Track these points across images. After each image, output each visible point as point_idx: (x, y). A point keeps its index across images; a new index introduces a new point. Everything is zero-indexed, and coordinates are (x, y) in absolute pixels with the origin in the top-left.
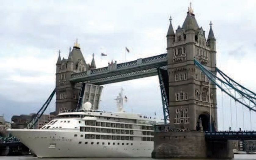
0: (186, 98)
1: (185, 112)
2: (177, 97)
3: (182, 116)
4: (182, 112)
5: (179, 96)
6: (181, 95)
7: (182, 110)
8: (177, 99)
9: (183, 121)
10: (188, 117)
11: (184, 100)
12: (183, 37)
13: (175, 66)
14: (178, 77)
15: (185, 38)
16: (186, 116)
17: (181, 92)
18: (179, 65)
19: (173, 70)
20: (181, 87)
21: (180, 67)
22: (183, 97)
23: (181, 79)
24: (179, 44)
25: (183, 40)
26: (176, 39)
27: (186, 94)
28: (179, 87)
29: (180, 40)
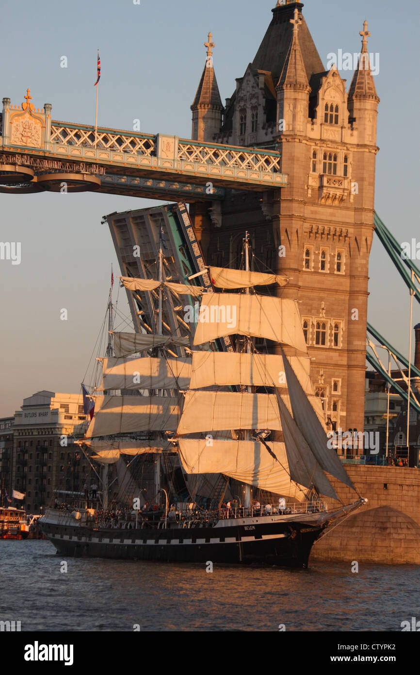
0: (336, 344)
1: (333, 393)
2: (306, 332)
4: (320, 392)
5: (313, 331)
6: (318, 326)
7: (321, 382)
10: (342, 410)
11: (330, 349)
12: (347, 114)
13: (312, 212)
14: (312, 257)
15: (352, 120)
16: (335, 409)
17: (322, 317)
18: (324, 213)
19: (307, 225)
20: (322, 299)
21: (330, 222)
22: (324, 334)
23: (323, 268)
24: (331, 133)
25: (347, 124)
26: (320, 111)
27: (337, 327)
28: (315, 295)
29: (331, 119)
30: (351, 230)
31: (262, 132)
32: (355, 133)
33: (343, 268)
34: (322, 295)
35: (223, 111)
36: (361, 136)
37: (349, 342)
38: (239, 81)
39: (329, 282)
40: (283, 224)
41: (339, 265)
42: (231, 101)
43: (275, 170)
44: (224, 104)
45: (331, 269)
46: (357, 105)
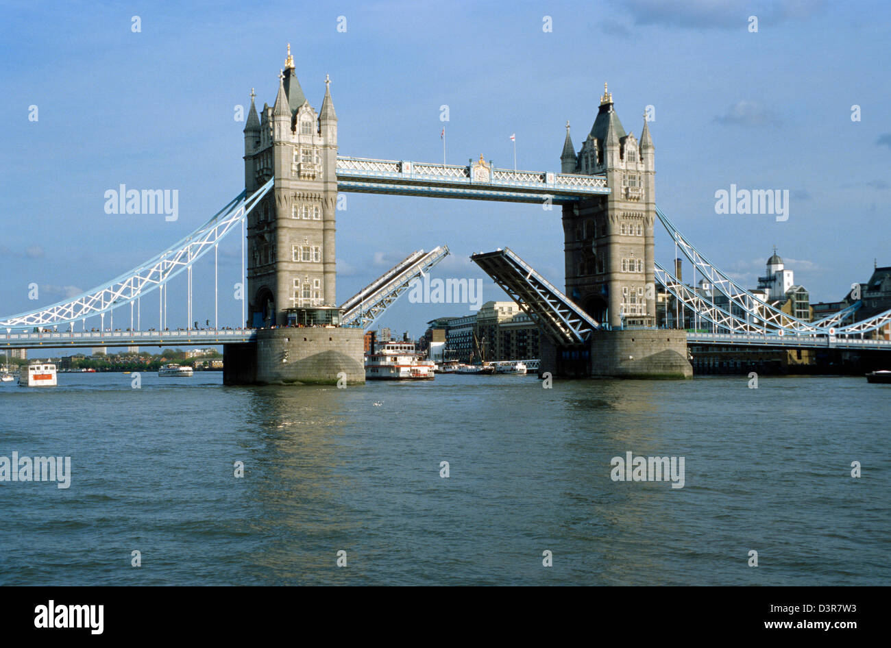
0: (639, 270)
2: (624, 266)
3: (633, 301)
4: (633, 294)
5: (627, 265)
6: (630, 262)
7: (633, 290)
8: (624, 269)
9: (635, 310)
11: (637, 273)
12: (639, 156)
13: (625, 206)
14: (626, 228)
15: (641, 159)
16: (641, 302)
17: (632, 257)
18: (631, 206)
19: (622, 213)
20: (631, 249)
21: (633, 210)
22: (633, 266)
23: (631, 233)
24: (631, 167)
25: (639, 161)
26: (625, 155)
27: (639, 262)
28: (628, 246)
29: (632, 159)
30: (644, 214)
31: (597, 168)
32: (644, 165)
33: (641, 232)
34: (631, 246)
35: (576, 159)
36: (647, 166)
37: (646, 269)
38: (584, 143)
39: (634, 240)
40: (610, 213)
41: (639, 231)
42: (581, 154)
43: (605, 186)
44: (577, 155)
45: (635, 233)
46: (643, 151)
